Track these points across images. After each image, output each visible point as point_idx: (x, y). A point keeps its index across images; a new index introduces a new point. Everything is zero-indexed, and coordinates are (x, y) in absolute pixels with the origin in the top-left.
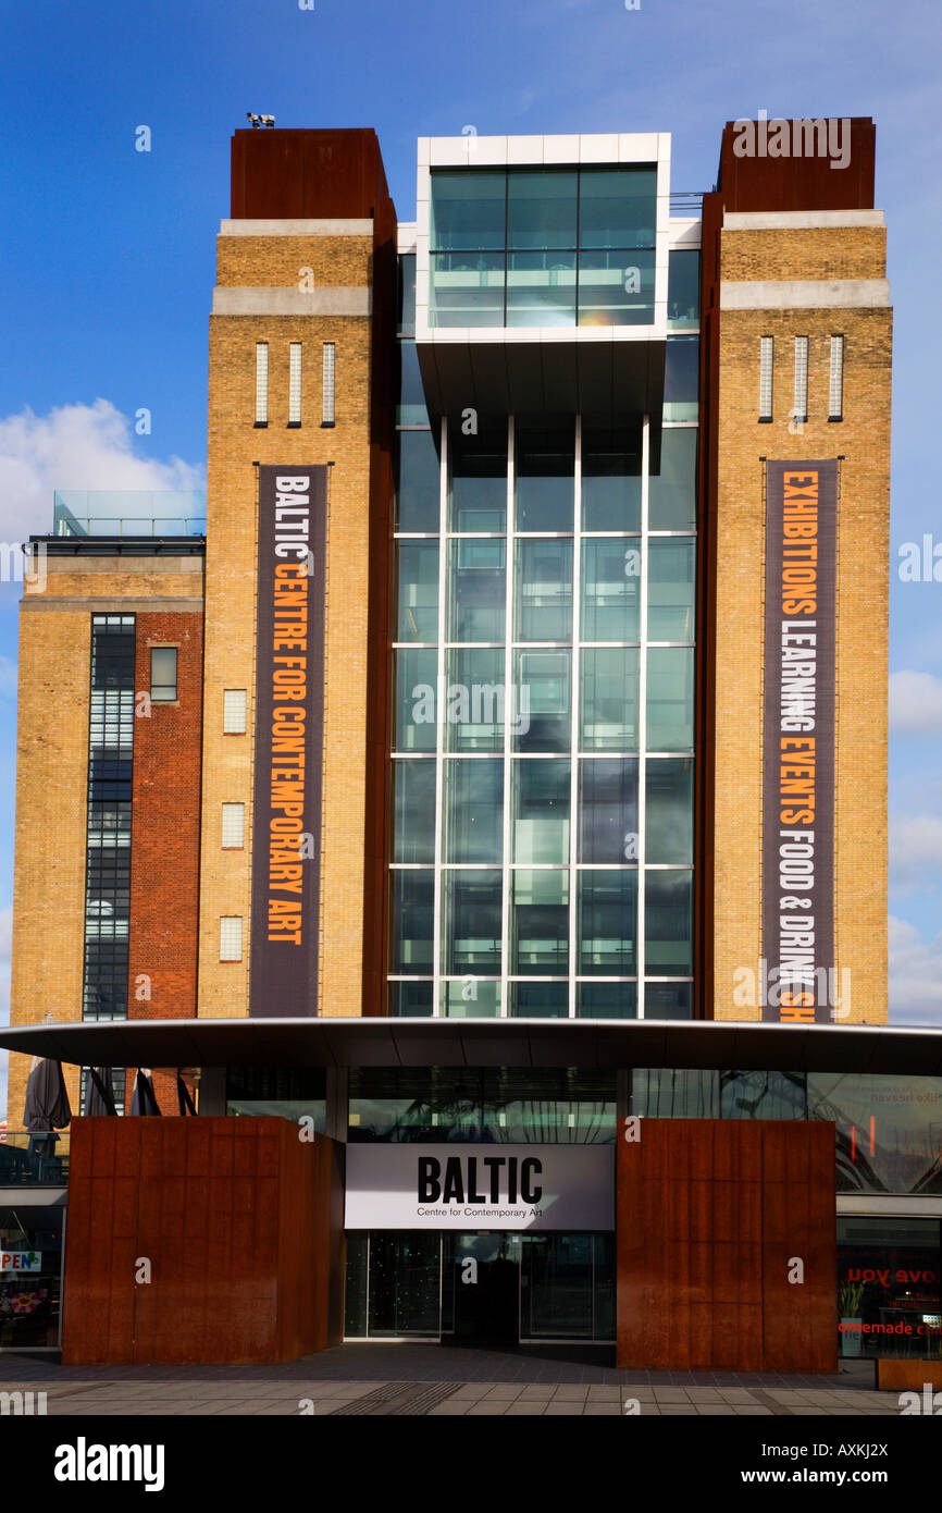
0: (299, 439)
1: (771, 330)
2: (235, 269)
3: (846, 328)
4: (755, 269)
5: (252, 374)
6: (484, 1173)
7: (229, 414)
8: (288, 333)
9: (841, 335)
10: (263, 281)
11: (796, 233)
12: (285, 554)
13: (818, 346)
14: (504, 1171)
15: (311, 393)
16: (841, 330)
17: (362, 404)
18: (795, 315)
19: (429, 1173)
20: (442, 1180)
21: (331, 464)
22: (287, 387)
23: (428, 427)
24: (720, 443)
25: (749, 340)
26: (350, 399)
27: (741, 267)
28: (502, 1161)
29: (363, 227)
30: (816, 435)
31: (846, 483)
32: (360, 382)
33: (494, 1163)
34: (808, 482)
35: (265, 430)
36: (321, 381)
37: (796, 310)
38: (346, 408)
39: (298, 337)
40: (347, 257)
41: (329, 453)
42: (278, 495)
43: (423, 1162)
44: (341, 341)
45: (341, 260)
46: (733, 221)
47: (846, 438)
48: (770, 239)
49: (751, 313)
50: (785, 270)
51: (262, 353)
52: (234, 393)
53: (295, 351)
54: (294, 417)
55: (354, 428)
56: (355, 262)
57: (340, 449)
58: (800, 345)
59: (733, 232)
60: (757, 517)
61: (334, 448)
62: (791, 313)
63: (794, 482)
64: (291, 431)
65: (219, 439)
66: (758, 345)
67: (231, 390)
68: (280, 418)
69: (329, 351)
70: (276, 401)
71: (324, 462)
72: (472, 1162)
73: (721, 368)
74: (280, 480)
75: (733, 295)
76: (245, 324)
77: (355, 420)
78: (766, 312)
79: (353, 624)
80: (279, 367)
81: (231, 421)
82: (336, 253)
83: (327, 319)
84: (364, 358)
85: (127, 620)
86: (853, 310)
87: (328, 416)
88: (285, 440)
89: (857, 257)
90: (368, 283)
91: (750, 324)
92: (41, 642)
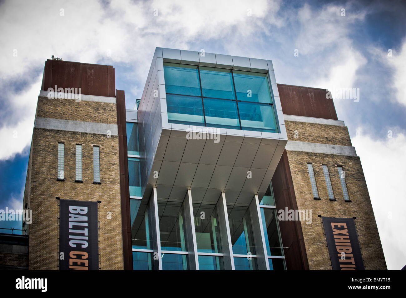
0: (81, 189)
1: (311, 161)
2: (47, 111)
3: (342, 163)
5: (56, 156)
7: (43, 173)
8: (75, 139)
9: (341, 166)
10: (61, 117)
11: (311, 124)
12: (75, 246)
13: (333, 170)
15: (87, 167)
16: (340, 164)
17: (115, 174)
18: (320, 156)
21: (100, 202)
22: (75, 164)
25: (302, 164)
26: (108, 172)
27: (291, 135)
29: (111, 100)
30: (341, 207)
31: (359, 229)
32: (113, 165)
34: (342, 228)
35: (63, 182)
36: (92, 162)
38: (106, 176)
39: (80, 142)
40: (103, 111)
41: (98, 197)
42: (70, 215)
44: (102, 146)
45: (101, 112)
47: (355, 209)
48: (300, 126)
49: (300, 153)
50: (310, 138)
51: (61, 147)
53: (79, 148)
54: (79, 177)
55: (112, 186)
56: (108, 113)
57: (104, 195)
58: (325, 168)
60: (323, 243)
61: (101, 194)
62: (318, 155)
63: (336, 227)
64: (76, 184)
65: (37, 184)
66: (306, 166)
67: (45, 162)
68: (71, 177)
69: (96, 149)
70: (68, 170)
71: (95, 200)
73: (292, 174)
74: (71, 208)
75: (291, 145)
76: (52, 134)
77: (111, 182)
78: (307, 153)
80: (70, 155)
81: (43, 176)
82: (98, 109)
83: (94, 135)
84: (115, 154)
86: (343, 156)
87: (97, 179)
88: (74, 188)
89: (339, 137)
90: (115, 122)
91: (301, 157)
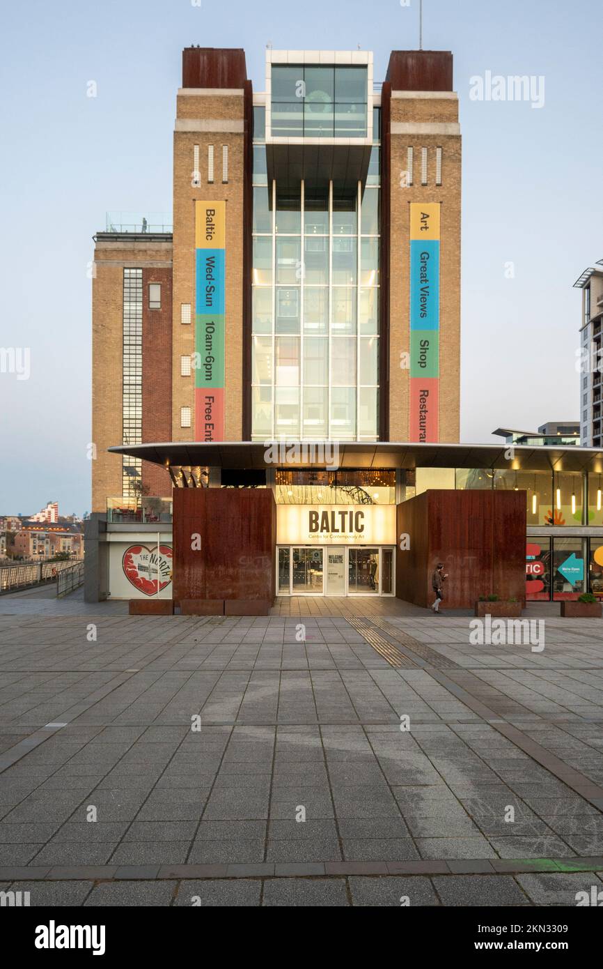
0: (213, 189)
1: (411, 144)
2: (184, 111)
3: (443, 144)
4: (405, 117)
5: (192, 158)
6: (338, 518)
7: (182, 177)
8: (208, 140)
9: (441, 147)
10: (197, 117)
11: (421, 100)
13: (431, 152)
14: (347, 517)
15: (218, 168)
16: (441, 145)
17: (240, 173)
18: (422, 138)
19: (314, 519)
20: (320, 522)
21: (227, 201)
22: (207, 165)
23: (267, 185)
24: (391, 194)
25: (403, 148)
26: (235, 172)
27: (399, 115)
28: (346, 513)
29: (240, 92)
30: (431, 191)
31: (443, 214)
32: (239, 163)
33: (343, 514)
35: (198, 185)
36: (222, 162)
37: (422, 135)
38: (233, 175)
39: (212, 142)
40: (232, 106)
41: (226, 195)
43: (311, 513)
44: (231, 144)
45: (230, 107)
46: (396, 94)
47: (444, 193)
48: (411, 103)
49: (403, 136)
50: (417, 117)
51: (196, 149)
52: (184, 167)
53: (211, 149)
54: (211, 178)
55: (237, 185)
56: (236, 108)
57: (230, 195)
58: (424, 151)
59: (396, 99)
61: (228, 193)
62: (420, 136)
64: (209, 185)
65: (178, 188)
66: (407, 150)
68: (204, 179)
69: (225, 149)
70: (203, 171)
71: (224, 200)
72: (333, 513)
73: (392, 160)
75: (396, 128)
76: (189, 135)
77: (236, 180)
78: (410, 136)
80: (204, 156)
81: (183, 180)
82: (227, 104)
83: (224, 134)
84: (241, 152)
85: (140, 271)
86: (445, 136)
87: (225, 178)
88: (207, 189)
89: (446, 112)
90: (241, 118)
91: (403, 141)
92: (102, 281)
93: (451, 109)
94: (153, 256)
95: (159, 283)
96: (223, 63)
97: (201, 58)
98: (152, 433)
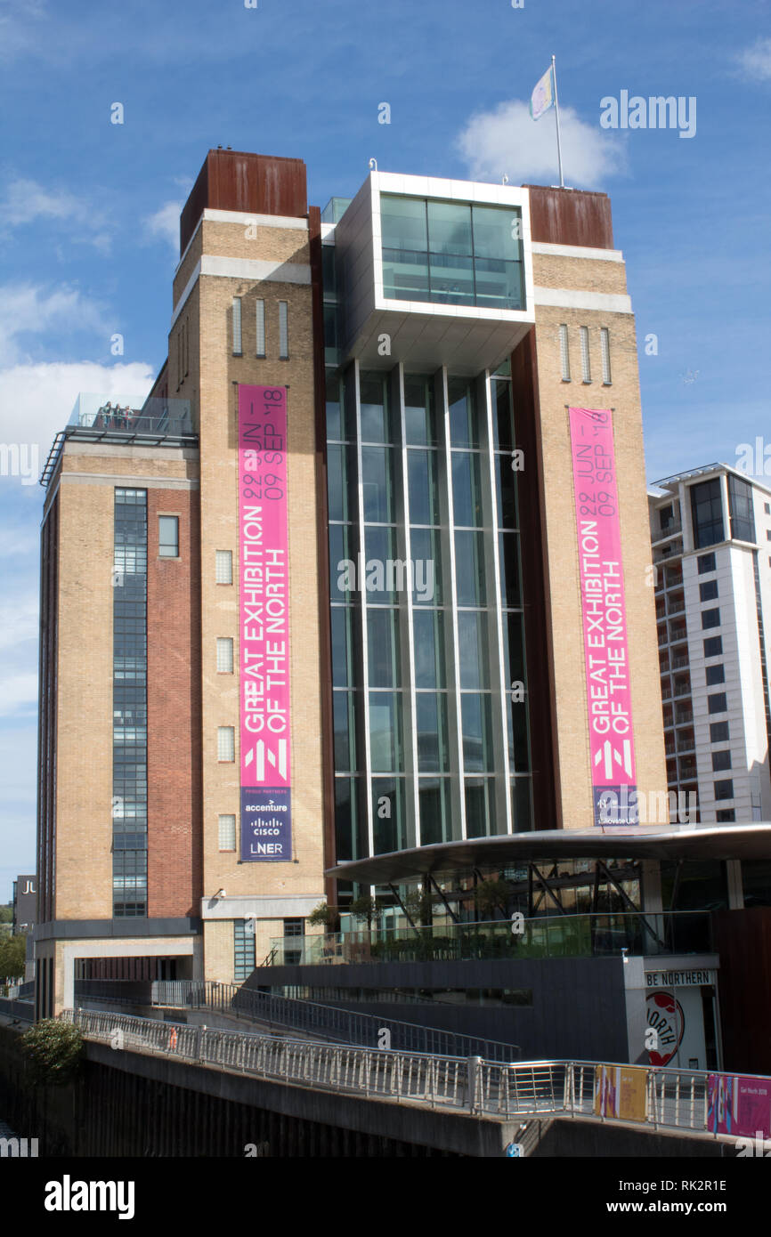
0: (265, 368)
1: (564, 321)
2: (215, 244)
3: (609, 324)
4: (551, 282)
5: (231, 318)
7: (215, 346)
8: (256, 292)
9: (606, 329)
10: (236, 255)
11: (573, 259)
13: (592, 335)
15: (271, 336)
16: (606, 325)
17: (307, 345)
18: (579, 313)
21: (287, 387)
22: (255, 330)
24: (540, 393)
25: (553, 326)
26: (300, 342)
27: (543, 277)
29: (302, 224)
30: (596, 394)
31: (617, 427)
32: (306, 330)
35: (240, 360)
36: (278, 328)
37: (578, 309)
38: (295, 348)
39: (262, 295)
40: (292, 243)
41: (286, 379)
44: (291, 301)
45: (287, 245)
46: (536, 247)
47: (616, 396)
48: (558, 261)
49: (553, 308)
50: (569, 282)
51: (237, 304)
52: (218, 331)
53: (261, 305)
54: (260, 350)
55: (302, 363)
56: (298, 246)
57: (292, 377)
58: (582, 332)
59: (538, 254)
61: (289, 375)
62: (576, 311)
64: (258, 361)
65: (208, 363)
66: (557, 329)
67: (216, 328)
68: (251, 351)
69: (283, 307)
70: (247, 339)
71: (282, 384)
73: (537, 343)
75: (541, 296)
76: (225, 282)
77: (303, 357)
78: (562, 308)
79: (306, 505)
80: (249, 316)
81: (215, 350)
82: (284, 240)
83: (280, 284)
84: (308, 314)
85: (141, 494)
86: (611, 313)
87: (284, 353)
88: (256, 368)
89: (609, 279)
90: (306, 262)
91: (553, 315)
92: (77, 507)
93: (616, 275)
94: (165, 470)
95: (175, 514)
96: (272, 177)
97: (239, 166)
98: (166, 773)
